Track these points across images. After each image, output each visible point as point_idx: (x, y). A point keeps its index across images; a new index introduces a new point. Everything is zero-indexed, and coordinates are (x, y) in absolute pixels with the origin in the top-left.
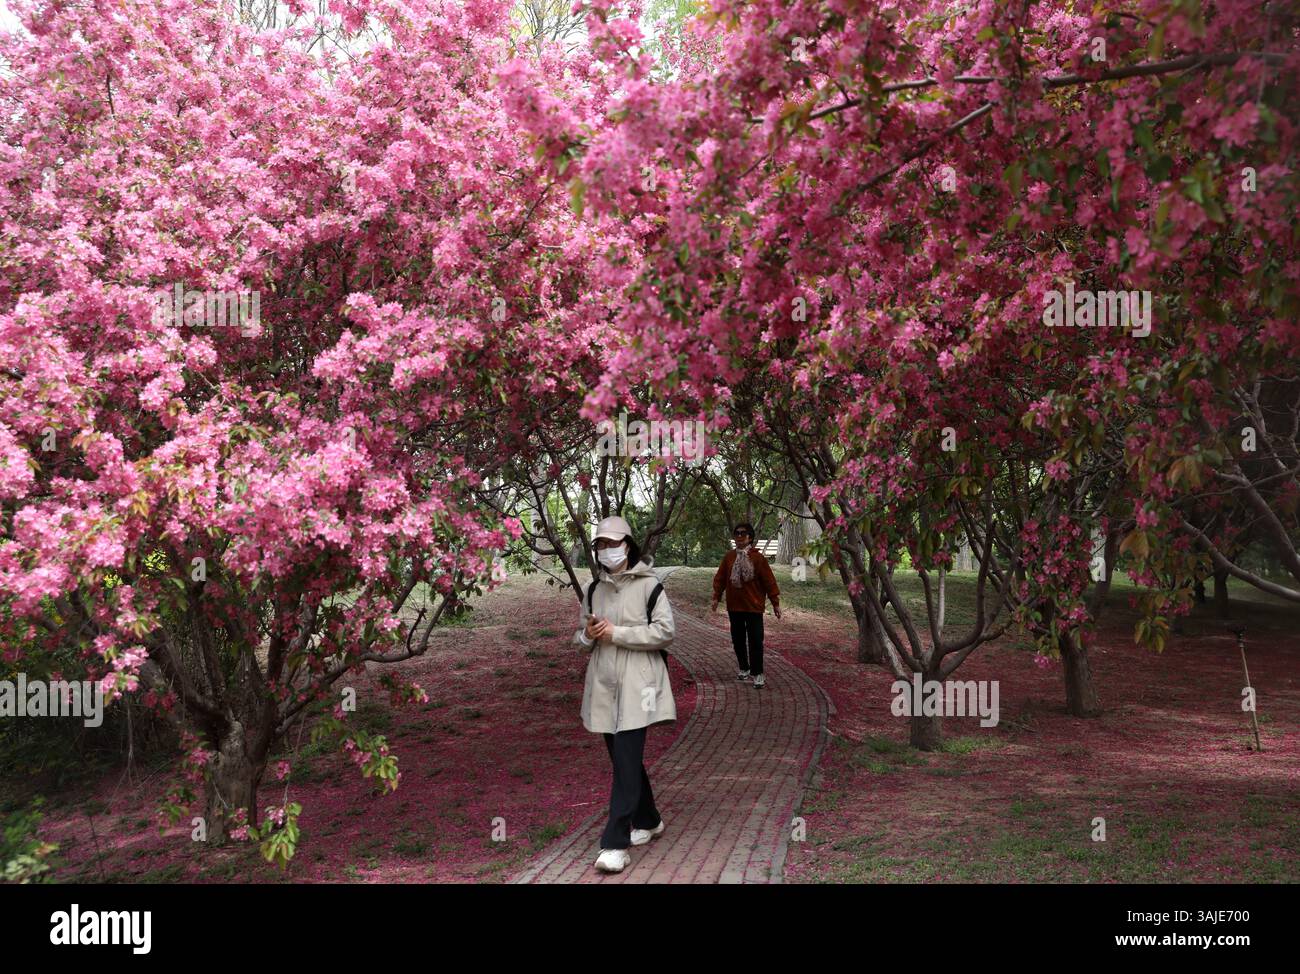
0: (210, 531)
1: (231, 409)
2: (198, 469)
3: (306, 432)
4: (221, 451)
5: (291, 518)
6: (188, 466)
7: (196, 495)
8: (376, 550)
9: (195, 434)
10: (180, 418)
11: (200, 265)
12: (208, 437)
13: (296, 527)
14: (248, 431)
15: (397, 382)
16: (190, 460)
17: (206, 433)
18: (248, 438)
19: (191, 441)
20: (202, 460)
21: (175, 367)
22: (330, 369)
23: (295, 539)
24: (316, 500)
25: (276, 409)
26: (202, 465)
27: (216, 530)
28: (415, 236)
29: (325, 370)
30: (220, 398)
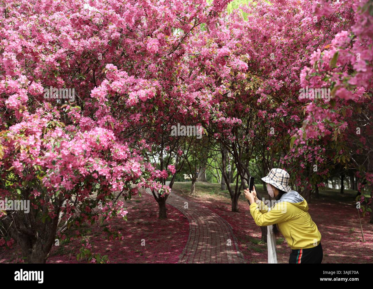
0: (35, 167)
1: (48, 114)
2: (31, 137)
3: (84, 123)
4: (43, 131)
5: (80, 162)
6: (27, 135)
7: (30, 149)
8: (119, 179)
9: (31, 122)
10: (24, 114)
11: (38, 51)
12: (37, 123)
13: (83, 166)
14: (56, 124)
15: (131, 101)
16: (28, 133)
17: (37, 121)
18: (55, 127)
19: (29, 124)
20: (33, 133)
21: (24, 91)
22: (99, 94)
23: (82, 172)
24: (92, 153)
25: (70, 112)
26: (33, 135)
27: (39, 167)
28: (132, 46)
29: (97, 95)
30: (44, 109)
